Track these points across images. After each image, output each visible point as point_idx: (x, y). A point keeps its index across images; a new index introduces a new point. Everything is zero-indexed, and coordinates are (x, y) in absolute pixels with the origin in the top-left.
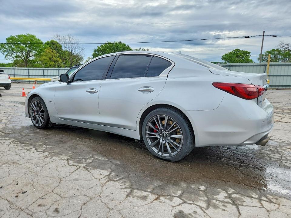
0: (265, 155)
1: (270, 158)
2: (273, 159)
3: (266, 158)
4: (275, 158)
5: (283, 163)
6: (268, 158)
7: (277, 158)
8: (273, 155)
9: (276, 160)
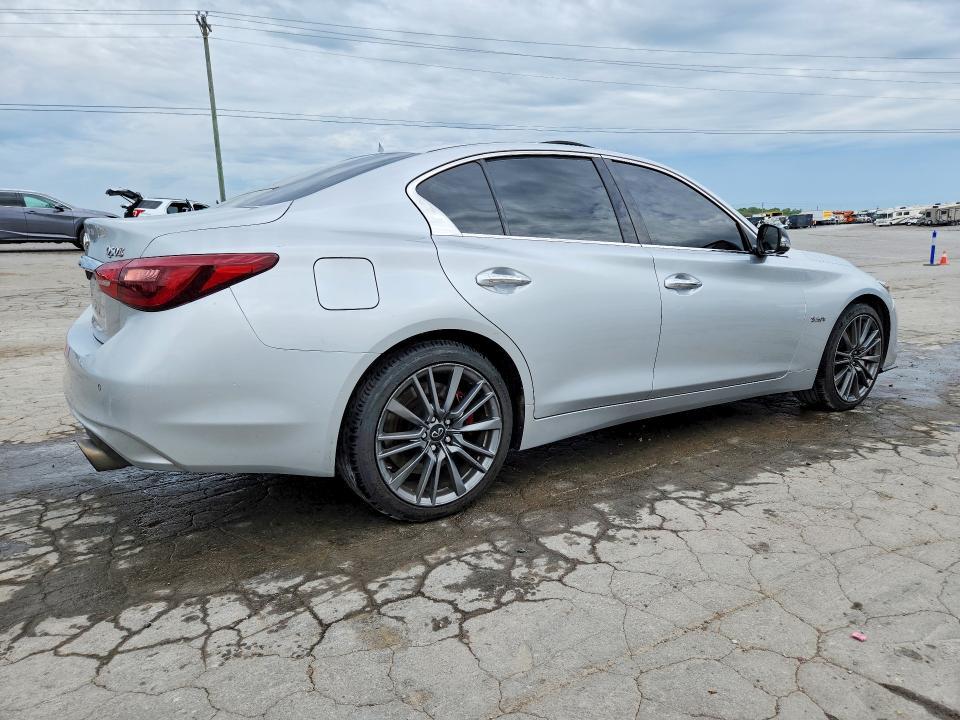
0: (97, 505)
1: (79, 502)
2: (70, 501)
3: (92, 496)
4: (63, 506)
5: (35, 501)
6: (84, 498)
7: (56, 509)
8: (70, 518)
9: (59, 504)
